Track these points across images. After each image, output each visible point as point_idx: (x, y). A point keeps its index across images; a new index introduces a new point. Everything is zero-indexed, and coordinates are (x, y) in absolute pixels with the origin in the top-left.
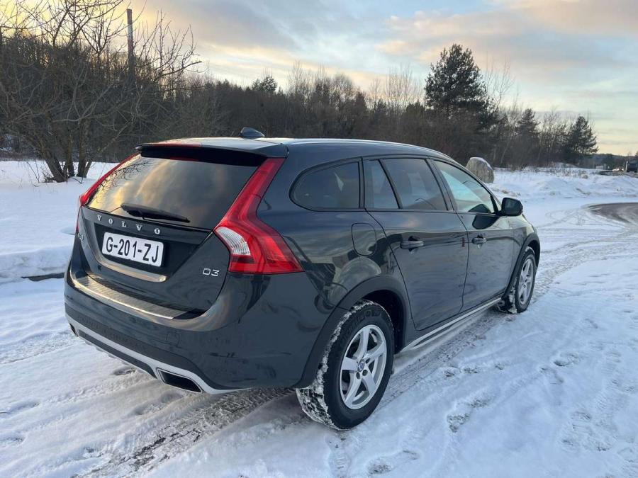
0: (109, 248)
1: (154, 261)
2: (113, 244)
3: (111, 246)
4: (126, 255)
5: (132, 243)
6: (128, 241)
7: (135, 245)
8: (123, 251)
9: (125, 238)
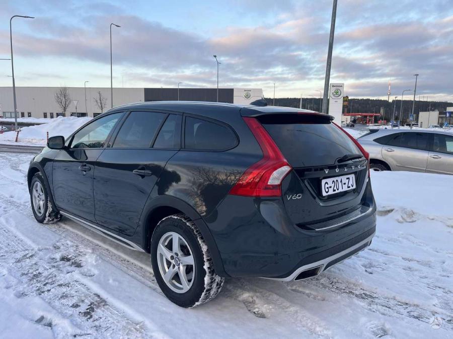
0: (327, 190)
1: (352, 186)
2: (328, 186)
3: (328, 188)
4: (338, 190)
5: (339, 181)
6: (337, 181)
7: (341, 181)
8: (335, 188)
9: (335, 179)
